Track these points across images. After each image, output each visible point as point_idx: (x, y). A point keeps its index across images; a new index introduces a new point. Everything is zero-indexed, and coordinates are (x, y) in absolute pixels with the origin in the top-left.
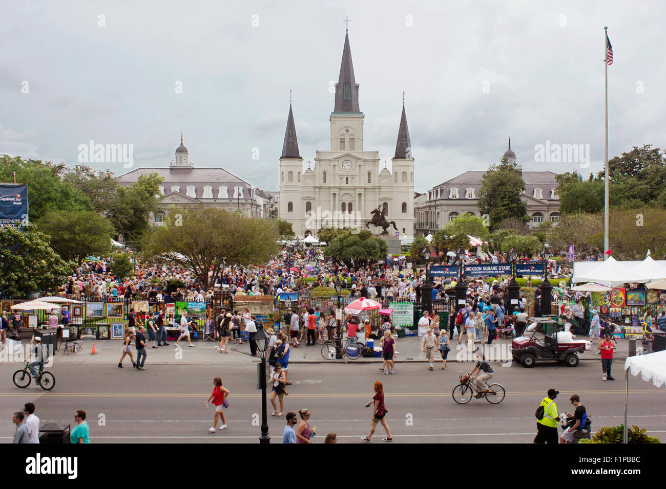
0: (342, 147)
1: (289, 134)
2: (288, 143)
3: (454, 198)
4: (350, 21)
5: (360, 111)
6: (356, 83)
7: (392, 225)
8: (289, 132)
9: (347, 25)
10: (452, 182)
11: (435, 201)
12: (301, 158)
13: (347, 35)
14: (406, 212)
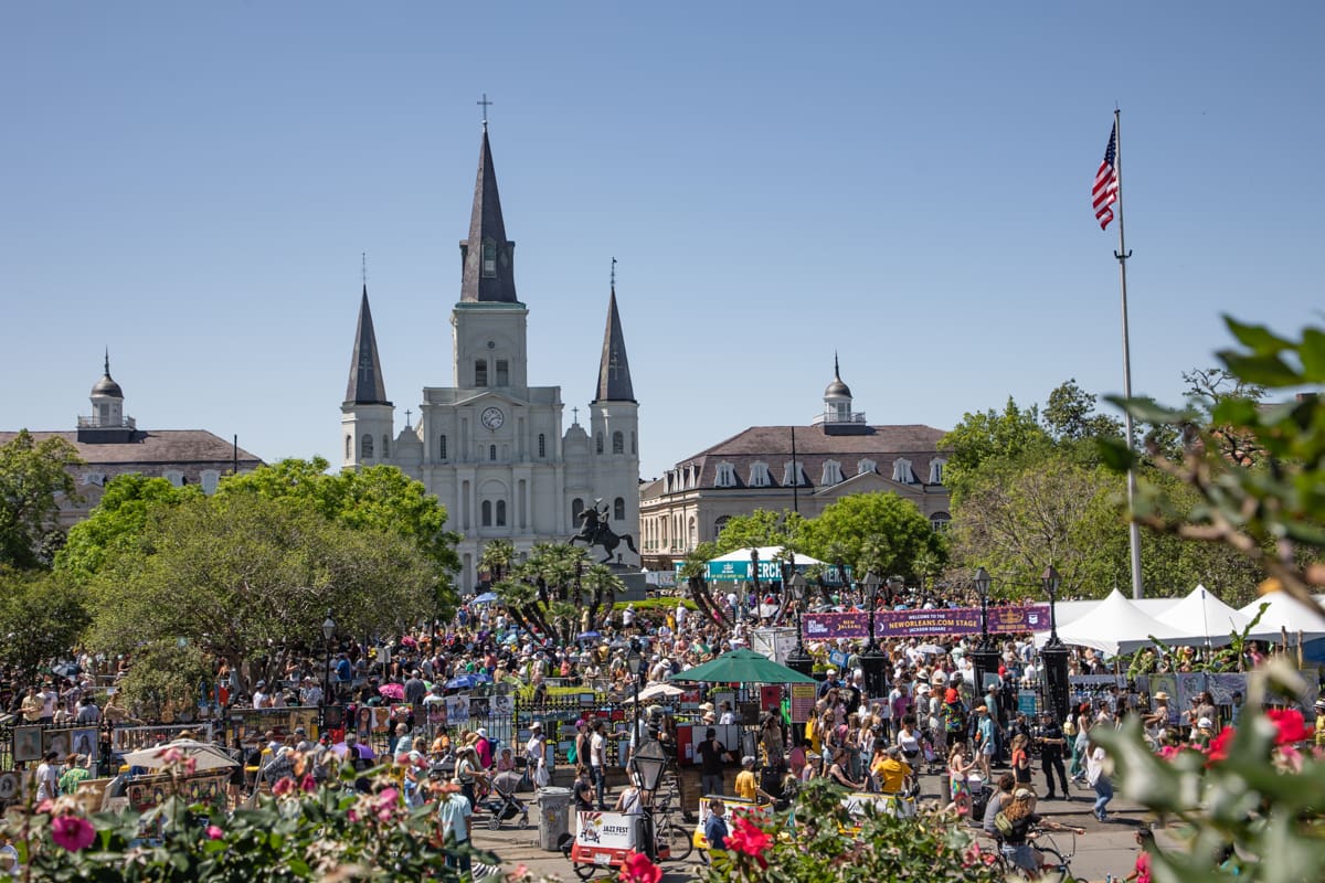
0: (481, 381)
1: (361, 351)
2: (360, 373)
3: (725, 485)
4: (491, 103)
5: (519, 300)
6: (508, 239)
7: (626, 542)
8: (361, 346)
9: (485, 112)
10: (719, 452)
11: (685, 492)
12: (390, 404)
13: (486, 134)
14: (623, 518)
